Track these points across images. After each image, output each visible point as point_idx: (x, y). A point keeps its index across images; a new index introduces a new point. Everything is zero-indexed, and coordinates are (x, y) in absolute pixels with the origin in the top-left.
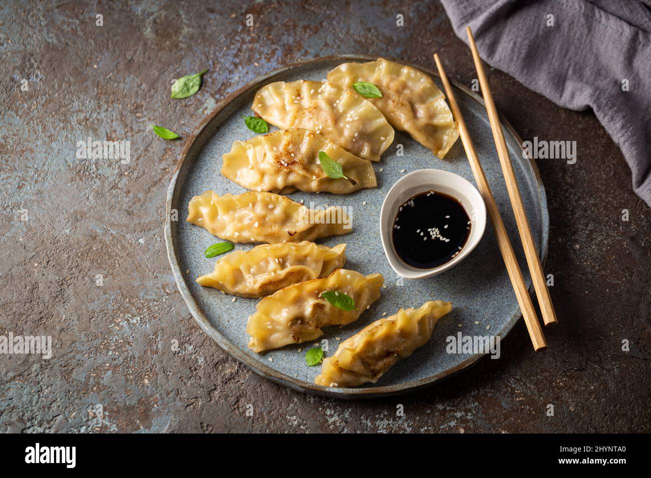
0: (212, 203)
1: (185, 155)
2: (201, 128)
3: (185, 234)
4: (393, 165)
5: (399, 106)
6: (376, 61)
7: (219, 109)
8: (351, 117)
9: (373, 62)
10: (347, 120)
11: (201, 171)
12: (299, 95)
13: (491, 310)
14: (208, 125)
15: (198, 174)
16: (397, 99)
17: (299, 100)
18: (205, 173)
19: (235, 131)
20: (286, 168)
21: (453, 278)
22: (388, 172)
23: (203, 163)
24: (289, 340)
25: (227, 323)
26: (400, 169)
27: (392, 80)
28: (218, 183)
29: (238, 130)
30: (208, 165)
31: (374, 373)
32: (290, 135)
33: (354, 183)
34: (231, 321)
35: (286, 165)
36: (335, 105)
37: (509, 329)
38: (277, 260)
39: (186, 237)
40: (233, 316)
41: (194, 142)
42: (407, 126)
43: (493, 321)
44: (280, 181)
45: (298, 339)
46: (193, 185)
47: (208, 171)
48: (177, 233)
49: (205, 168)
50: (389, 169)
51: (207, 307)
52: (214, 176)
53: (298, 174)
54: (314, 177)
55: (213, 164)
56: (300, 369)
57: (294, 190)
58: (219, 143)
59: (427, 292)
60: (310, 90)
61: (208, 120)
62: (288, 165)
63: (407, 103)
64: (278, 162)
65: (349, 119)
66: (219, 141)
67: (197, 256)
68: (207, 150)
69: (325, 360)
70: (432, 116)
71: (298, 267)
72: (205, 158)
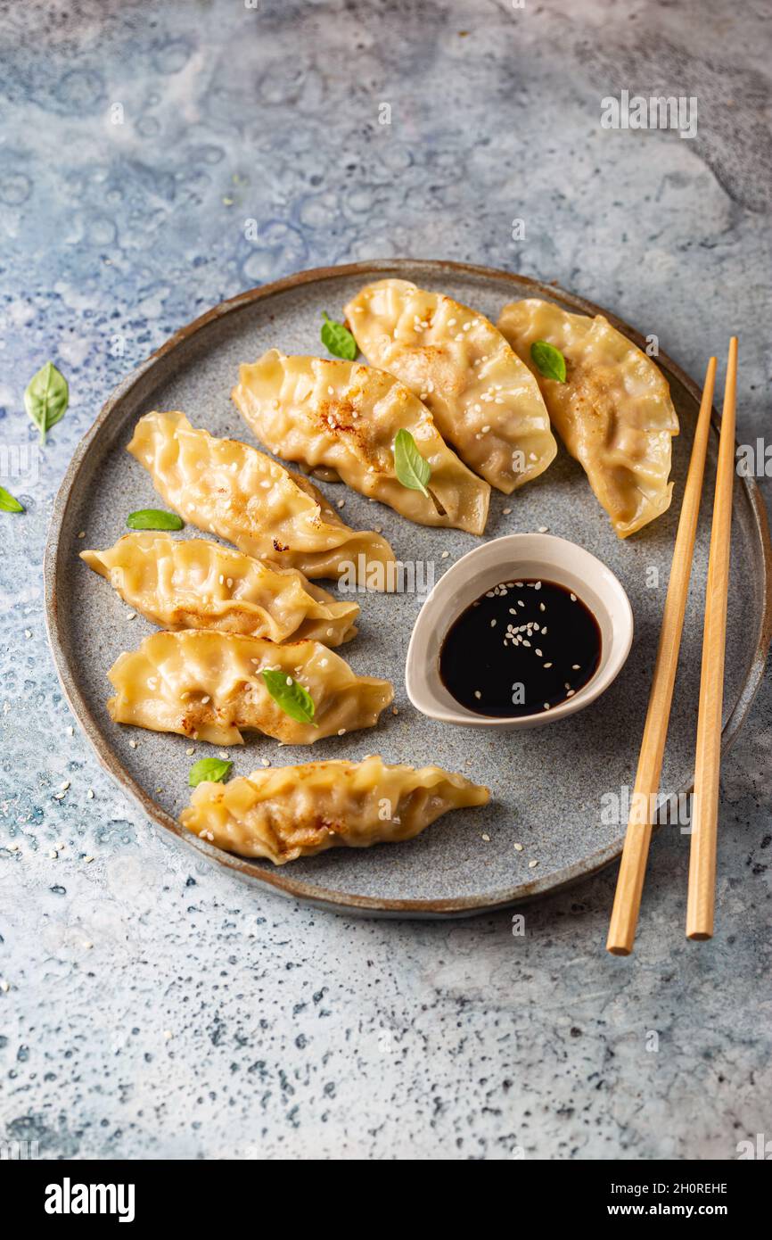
0: (175, 436)
1: (182, 337)
2: (235, 304)
3: (115, 471)
4: (532, 512)
5: (589, 412)
6: (593, 317)
7: (284, 285)
8: (493, 394)
9: (587, 318)
10: (482, 397)
11: (202, 377)
12: (428, 320)
13: (555, 837)
14: (250, 304)
15: (193, 380)
16: (590, 398)
17: (424, 329)
18: (207, 383)
19: (298, 336)
20: (330, 430)
21: (521, 750)
22: (516, 520)
23: (213, 366)
24: (176, 725)
25: (97, 649)
26: (541, 525)
27: (604, 363)
28: (218, 410)
29: (305, 336)
30: (221, 373)
31: (283, 848)
32: (365, 378)
33: (442, 512)
34: (105, 650)
35: (333, 426)
36: (477, 362)
37: (557, 882)
38: (222, 578)
39: (113, 476)
40: (114, 643)
41: (212, 322)
42: (583, 452)
43: (548, 857)
44: (312, 450)
45: (193, 730)
46: (175, 396)
47: (213, 383)
48: (102, 462)
49: (212, 375)
50: (521, 514)
51: (79, 608)
52: (219, 396)
53: (348, 450)
54: (371, 469)
55: (230, 376)
56: (172, 782)
57: (333, 477)
58: (260, 344)
59: (464, 754)
60: (449, 319)
61: (255, 297)
62: (336, 428)
63: (605, 414)
64: (323, 416)
65: (486, 397)
66: (263, 340)
67: (112, 516)
68: (232, 347)
69: (203, 783)
70: (638, 455)
71: (255, 608)
72: (222, 359)
